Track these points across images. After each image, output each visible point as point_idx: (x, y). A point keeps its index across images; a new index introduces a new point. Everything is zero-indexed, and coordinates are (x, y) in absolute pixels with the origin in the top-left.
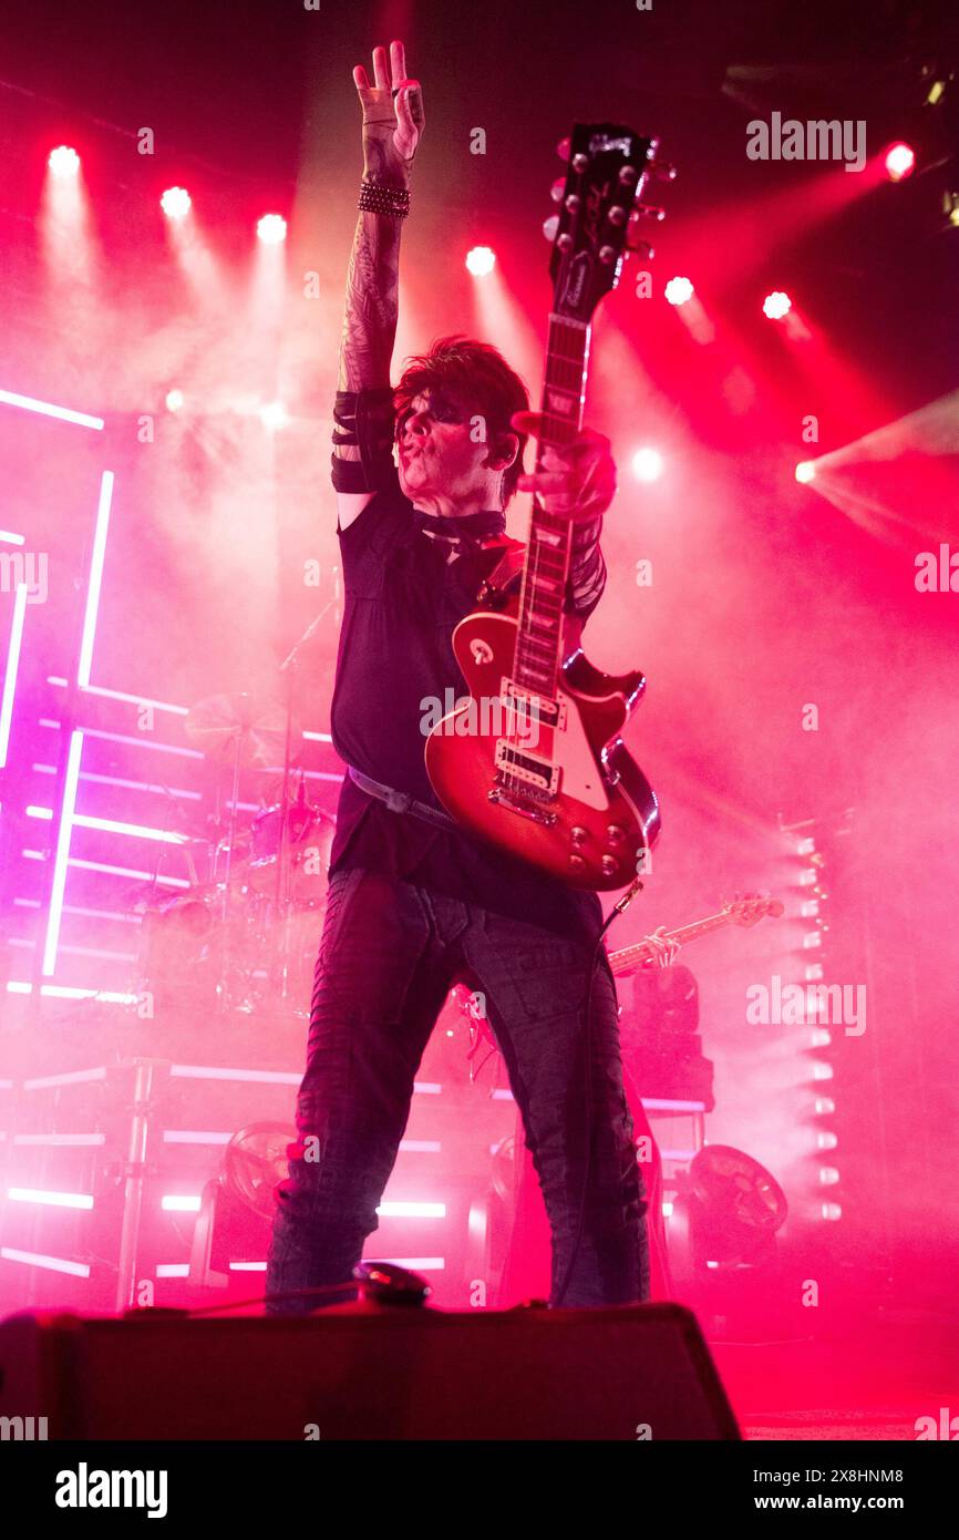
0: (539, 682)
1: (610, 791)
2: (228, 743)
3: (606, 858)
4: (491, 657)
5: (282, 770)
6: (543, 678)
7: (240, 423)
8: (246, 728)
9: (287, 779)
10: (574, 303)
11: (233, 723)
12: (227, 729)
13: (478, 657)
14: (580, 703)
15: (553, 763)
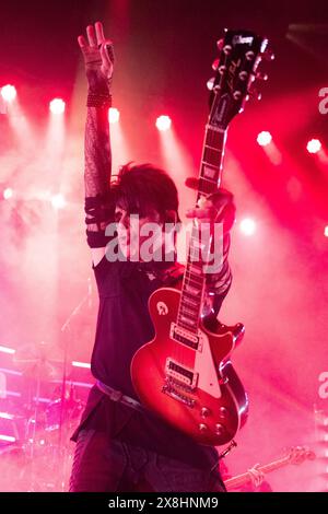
0: (190, 326)
1: (223, 388)
2: (34, 368)
3: (219, 426)
4: (167, 311)
5: (62, 382)
6: (192, 323)
7: (40, 204)
8: (43, 360)
9: (64, 386)
10: (219, 119)
11: (37, 358)
12: (34, 361)
13: (160, 311)
14: (210, 338)
15: (195, 371)
